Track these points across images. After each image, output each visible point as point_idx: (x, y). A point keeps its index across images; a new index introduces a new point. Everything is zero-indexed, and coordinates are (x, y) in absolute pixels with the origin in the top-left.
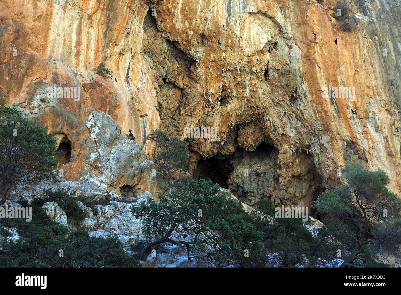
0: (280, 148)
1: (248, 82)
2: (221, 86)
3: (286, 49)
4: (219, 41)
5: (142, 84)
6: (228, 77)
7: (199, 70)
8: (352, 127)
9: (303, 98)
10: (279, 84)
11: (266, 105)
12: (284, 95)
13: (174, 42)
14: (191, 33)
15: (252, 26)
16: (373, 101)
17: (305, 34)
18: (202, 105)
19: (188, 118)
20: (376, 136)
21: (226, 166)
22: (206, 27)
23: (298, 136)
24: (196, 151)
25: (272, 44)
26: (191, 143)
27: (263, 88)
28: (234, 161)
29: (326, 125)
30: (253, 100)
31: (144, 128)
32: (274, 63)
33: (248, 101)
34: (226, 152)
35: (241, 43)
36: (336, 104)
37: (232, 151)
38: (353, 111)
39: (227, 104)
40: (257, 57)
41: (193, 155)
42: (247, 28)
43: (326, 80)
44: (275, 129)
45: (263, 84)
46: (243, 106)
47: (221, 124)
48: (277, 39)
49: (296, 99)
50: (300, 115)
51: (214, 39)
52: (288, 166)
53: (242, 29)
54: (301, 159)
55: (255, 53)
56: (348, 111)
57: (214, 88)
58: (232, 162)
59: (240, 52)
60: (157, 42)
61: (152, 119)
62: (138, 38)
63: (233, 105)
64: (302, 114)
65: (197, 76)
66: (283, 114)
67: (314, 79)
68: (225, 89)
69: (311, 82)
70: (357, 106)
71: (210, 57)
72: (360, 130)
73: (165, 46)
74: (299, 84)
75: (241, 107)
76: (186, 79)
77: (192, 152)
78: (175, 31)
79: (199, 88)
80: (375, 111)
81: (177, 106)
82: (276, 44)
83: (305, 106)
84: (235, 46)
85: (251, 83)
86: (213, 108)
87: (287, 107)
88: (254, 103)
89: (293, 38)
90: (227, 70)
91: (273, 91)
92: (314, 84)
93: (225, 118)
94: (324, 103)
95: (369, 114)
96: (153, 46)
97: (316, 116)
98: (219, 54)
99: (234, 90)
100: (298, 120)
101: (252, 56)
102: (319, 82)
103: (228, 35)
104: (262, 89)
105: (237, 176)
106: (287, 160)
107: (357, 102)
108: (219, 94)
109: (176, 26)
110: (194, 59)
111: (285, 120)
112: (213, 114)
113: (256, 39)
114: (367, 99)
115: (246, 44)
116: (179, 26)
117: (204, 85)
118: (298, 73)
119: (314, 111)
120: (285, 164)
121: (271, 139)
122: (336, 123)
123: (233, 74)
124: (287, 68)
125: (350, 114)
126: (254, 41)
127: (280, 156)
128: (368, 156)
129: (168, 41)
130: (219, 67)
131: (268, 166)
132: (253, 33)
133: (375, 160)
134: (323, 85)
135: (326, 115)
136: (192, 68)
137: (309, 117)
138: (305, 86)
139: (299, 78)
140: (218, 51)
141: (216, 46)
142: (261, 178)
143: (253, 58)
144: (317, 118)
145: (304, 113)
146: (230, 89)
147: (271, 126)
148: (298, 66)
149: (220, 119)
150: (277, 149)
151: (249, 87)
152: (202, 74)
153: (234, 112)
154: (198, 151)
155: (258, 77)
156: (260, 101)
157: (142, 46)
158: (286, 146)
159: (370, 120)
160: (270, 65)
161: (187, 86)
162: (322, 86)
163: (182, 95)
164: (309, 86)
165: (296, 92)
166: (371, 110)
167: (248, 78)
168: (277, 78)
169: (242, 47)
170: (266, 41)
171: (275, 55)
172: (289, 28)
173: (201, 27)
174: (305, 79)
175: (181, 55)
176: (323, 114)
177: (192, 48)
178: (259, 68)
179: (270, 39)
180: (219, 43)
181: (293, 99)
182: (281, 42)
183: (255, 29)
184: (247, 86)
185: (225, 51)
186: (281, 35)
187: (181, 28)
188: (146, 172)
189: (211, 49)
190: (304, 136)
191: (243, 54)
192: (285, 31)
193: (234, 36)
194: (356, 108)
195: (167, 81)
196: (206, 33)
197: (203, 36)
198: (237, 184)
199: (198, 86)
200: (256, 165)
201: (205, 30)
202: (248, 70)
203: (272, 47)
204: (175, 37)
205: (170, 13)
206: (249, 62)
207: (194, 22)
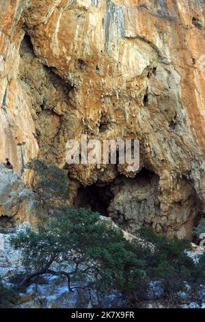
0: (160, 175)
1: (127, 108)
2: (100, 112)
3: (165, 74)
4: (97, 66)
5: (19, 111)
6: (106, 103)
7: (78, 96)
9: (183, 124)
10: (158, 110)
11: (146, 130)
12: (163, 121)
13: (52, 68)
14: (69, 58)
15: (131, 51)
17: (184, 59)
18: (81, 131)
21: (107, 193)
22: (84, 52)
23: (178, 162)
24: (76, 179)
25: (151, 69)
26: (71, 171)
27: (142, 114)
28: (114, 188)
30: (132, 126)
31: (22, 156)
32: (153, 89)
33: (127, 127)
34: (106, 179)
35: (119, 68)
37: (112, 178)
39: (107, 131)
40: (136, 82)
41: (73, 183)
42: (125, 53)
44: (155, 155)
45: (143, 109)
46: (123, 132)
48: (155, 64)
49: (175, 124)
50: (180, 140)
51: (92, 65)
52: (168, 193)
53: (121, 54)
54: (182, 185)
55: (134, 78)
57: (93, 114)
58: (112, 189)
59: (119, 78)
60: (34, 68)
61: (30, 147)
62: (14, 64)
63: (113, 131)
64: (182, 139)
65: (75, 102)
66: (162, 140)
67: (193, 104)
68: (104, 115)
69: (190, 107)
71: (89, 83)
73: (42, 72)
74: (178, 110)
75: (121, 133)
76: (65, 105)
77: (72, 179)
78: (53, 56)
79: (78, 115)
81: (55, 133)
82: (155, 69)
83: (184, 131)
84: (114, 71)
85: (130, 109)
86: (92, 134)
87: (167, 133)
88: (133, 129)
89: (172, 63)
90: (105, 96)
91: (152, 117)
92: (194, 109)
94: (204, 128)
96: (30, 72)
97: (196, 141)
98: (98, 80)
99: (113, 116)
100: (178, 145)
101: (131, 81)
102: (198, 107)
103: (107, 60)
105: (118, 203)
106: (167, 186)
108: (98, 120)
109: (54, 51)
110: (72, 85)
111: (165, 145)
113: (134, 65)
115: (124, 69)
116: (56, 51)
117: (82, 112)
118: (177, 99)
119: (194, 136)
120: (165, 190)
121: (151, 165)
123: (111, 100)
124: (166, 93)
126: (133, 66)
127: (161, 183)
129: (45, 67)
130: (97, 92)
131: (149, 192)
132: (132, 58)
134: (203, 109)
136: (70, 94)
137: (189, 142)
138: (184, 111)
139: (178, 104)
140: (97, 77)
142: (142, 205)
143: (132, 84)
144: (197, 143)
145: (184, 139)
146: (110, 115)
147: (151, 152)
148: (177, 91)
150: (158, 175)
151: (128, 113)
152: (80, 100)
154: (78, 179)
155: (137, 103)
156: (140, 127)
158: (166, 172)
160: (149, 91)
161: (66, 112)
162: (202, 111)
163: (61, 122)
164: (188, 111)
165: (175, 117)
167: (128, 104)
168: (156, 103)
169: (121, 72)
170: (145, 66)
171: (154, 80)
172: (168, 53)
173: (78, 52)
174: (184, 104)
175: (58, 81)
176: (203, 139)
177: (70, 74)
178: (138, 94)
179: (149, 64)
180: (97, 69)
181: (173, 125)
182: (159, 67)
183: (134, 54)
184: (126, 112)
185: (104, 77)
186: (160, 60)
187: (59, 53)
188: (24, 201)
189: (90, 75)
190: (185, 161)
191: (122, 80)
192: (164, 56)
193: (112, 61)
195: (45, 108)
196: (84, 58)
197: (81, 61)
198: (118, 211)
199: (77, 112)
200: (136, 192)
201: (83, 56)
202: (127, 96)
203: (151, 72)
204: (52, 62)
205: (47, 37)
206: (128, 88)
207: (72, 47)
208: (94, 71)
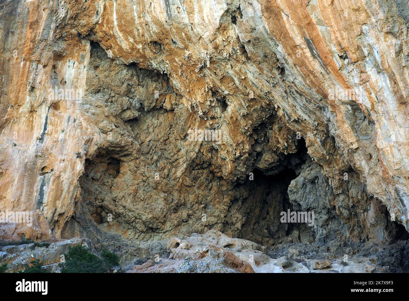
1: (231, 72)
2: (207, 89)
4: (172, 40)
6: (208, 76)
7: (174, 82)
8: (348, 80)
9: (286, 65)
10: (260, 59)
11: (266, 90)
12: (271, 71)
13: (131, 64)
14: (140, 46)
15: (203, 2)
16: (367, 27)
19: (179, 143)
20: (378, 81)
22: (151, 31)
23: (313, 117)
28: (299, 171)
29: (320, 91)
30: (249, 90)
32: (243, 35)
33: (243, 94)
34: (265, 165)
35: (194, 30)
36: (319, 56)
38: (341, 57)
39: (227, 108)
40: (221, 38)
42: (196, 10)
43: (297, 29)
44: (289, 116)
45: (249, 65)
46: (243, 102)
47: (231, 134)
48: (237, 3)
49: (283, 69)
51: (167, 41)
53: (191, 13)
55: (215, 34)
56: (334, 59)
57: (200, 95)
58: (297, 172)
59: (200, 41)
61: (63, 172)
62: (79, 81)
63: (233, 105)
64: (296, 86)
65: (178, 90)
66: (285, 94)
67: (285, 35)
69: (283, 40)
70: (343, 46)
71: (176, 62)
72: (357, 80)
74: (274, 49)
75: (241, 104)
76: (174, 96)
78: (125, 52)
79: (186, 103)
80: (371, 42)
82: (239, 9)
83: (292, 75)
84: (191, 36)
85: (235, 71)
86: (213, 118)
87: (283, 85)
90: (201, 69)
91: (261, 69)
92: (287, 40)
93: (232, 125)
94: (306, 61)
95: (363, 51)
96: (107, 79)
97: (306, 83)
98: (182, 54)
100: (300, 95)
101: (215, 39)
102: (291, 36)
103: (177, 28)
104: (250, 72)
105: (291, 191)
106: (319, 153)
107: (341, 41)
108: (209, 99)
109: (123, 46)
110: (162, 73)
111: (291, 101)
112: (218, 125)
113: (210, 17)
114: (357, 30)
115: (201, 28)
116: (125, 46)
117: (188, 97)
118: (266, 36)
119: (302, 77)
120: (320, 159)
122: (328, 82)
124: (254, 35)
125: (338, 63)
127: (309, 151)
128: (374, 117)
129: (125, 66)
130: (192, 68)
132: (206, 11)
133: (383, 119)
134: (297, 36)
135: (315, 77)
137: (303, 87)
138: (280, 48)
139: (270, 42)
140: (179, 51)
141: (173, 48)
142: (317, 186)
143: (217, 41)
144: (308, 85)
145: (297, 84)
146: (220, 88)
147: (284, 115)
148: (263, 26)
149: (227, 128)
151: (235, 76)
152: (179, 85)
153: (237, 114)
154: (223, 176)
156: (258, 88)
157: (85, 87)
158: (310, 135)
159: (368, 59)
160: (241, 40)
161: (176, 104)
162: (296, 38)
164: (284, 47)
165: (278, 60)
166: (366, 43)
167: (229, 66)
168: (255, 52)
169: (198, 34)
171: (241, 24)
173: (146, 35)
174: (276, 38)
176: (311, 77)
177: (152, 62)
178: (231, 50)
179: (226, 7)
180: (174, 43)
182: (243, 4)
183: (208, 4)
184: (233, 76)
185: (186, 48)
187: (128, 46)
189: (171, 53)
190: (318, 114)
191: (205, 42)
193: (183, 27)
194: (343, 49)
196: (155, 38)
197: (155, 43)
199: (184, 100)
201: (152, 36)
203: (237, 15)
204: (128, 59)
205: (110, 35)
206: (216, 48)
207: (136, 33)
208: (173, 46)
